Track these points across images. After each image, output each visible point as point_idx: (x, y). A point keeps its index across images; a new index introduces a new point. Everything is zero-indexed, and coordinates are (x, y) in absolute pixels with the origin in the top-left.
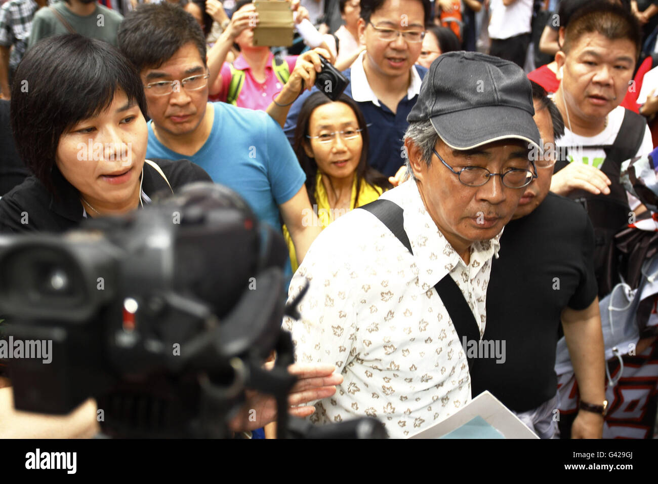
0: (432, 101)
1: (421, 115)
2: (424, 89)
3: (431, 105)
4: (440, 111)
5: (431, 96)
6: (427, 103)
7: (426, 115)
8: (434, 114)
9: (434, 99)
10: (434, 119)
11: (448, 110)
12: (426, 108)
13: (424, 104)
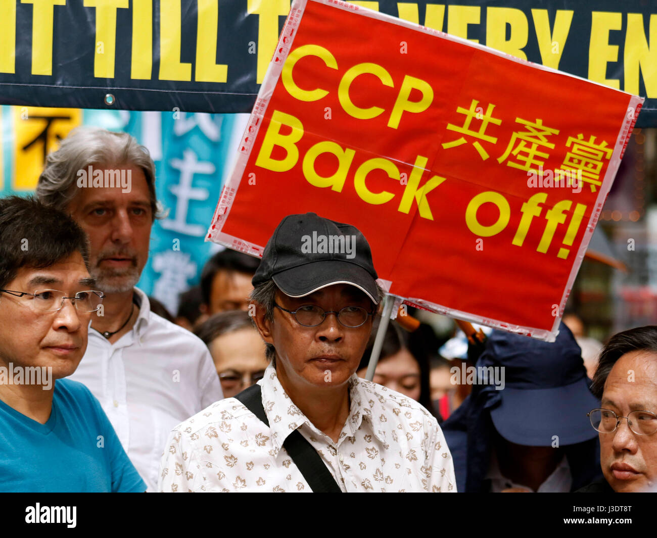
0: (274, 260)
1: (264, 274)
2: (267, 251)
3: (272, 265)
4: (281, 268)
5: (273, 256)
6: (269, 264)
7: (269, 273)
8: (275, 272)
9: (276, 258)
10: (276, 276)
11: (288, 267)
12: (269, 267)
13: (267, 264)
